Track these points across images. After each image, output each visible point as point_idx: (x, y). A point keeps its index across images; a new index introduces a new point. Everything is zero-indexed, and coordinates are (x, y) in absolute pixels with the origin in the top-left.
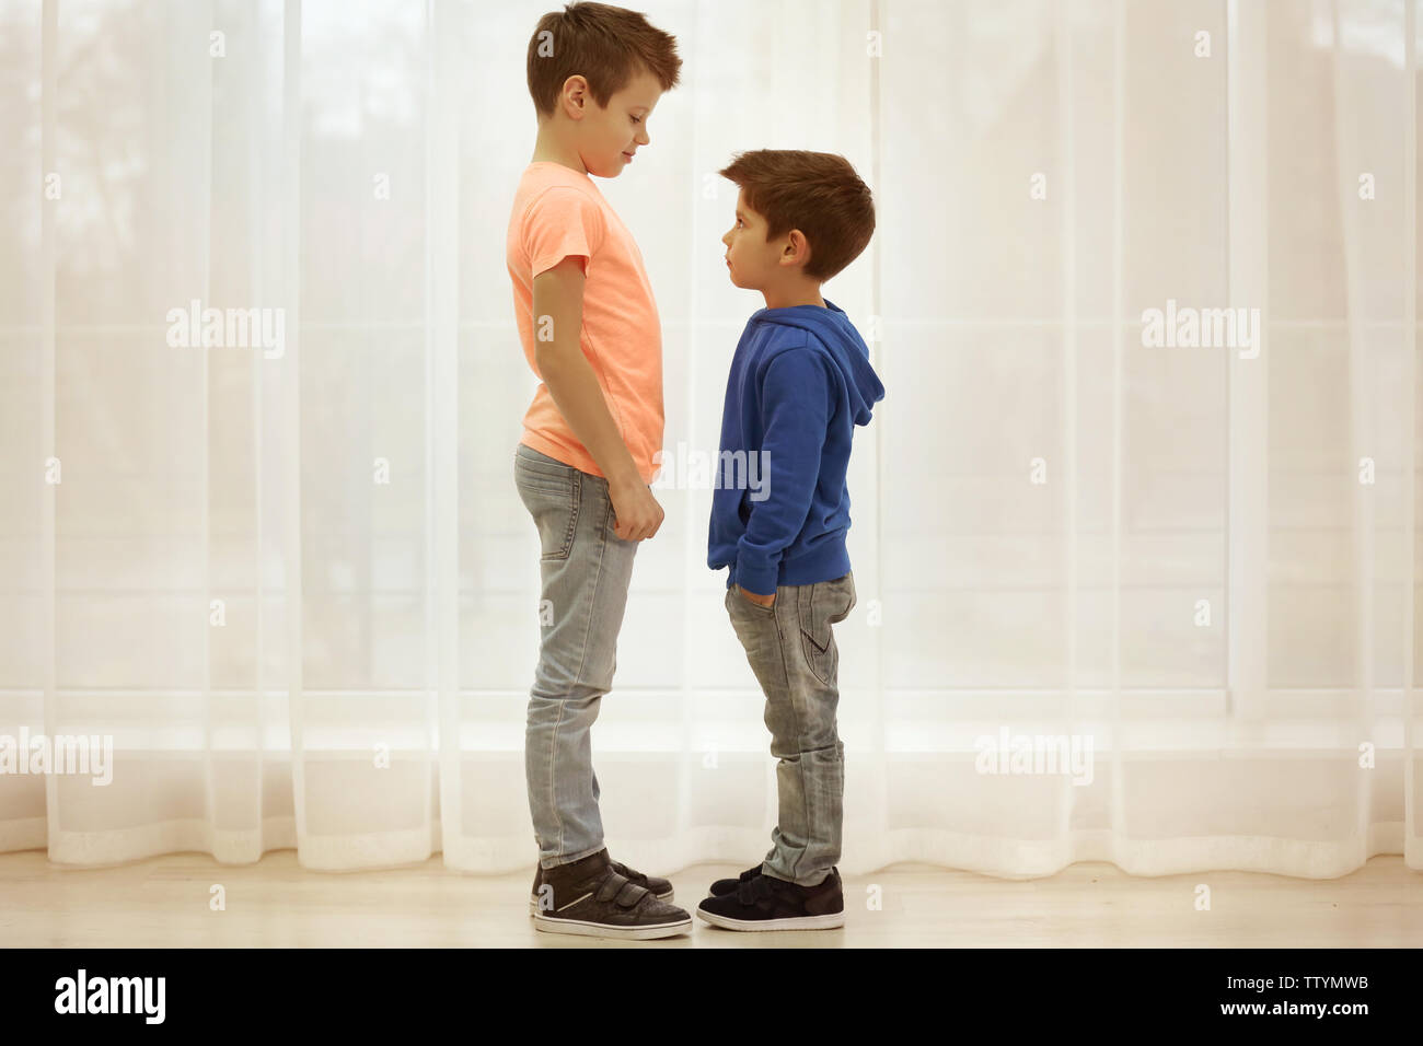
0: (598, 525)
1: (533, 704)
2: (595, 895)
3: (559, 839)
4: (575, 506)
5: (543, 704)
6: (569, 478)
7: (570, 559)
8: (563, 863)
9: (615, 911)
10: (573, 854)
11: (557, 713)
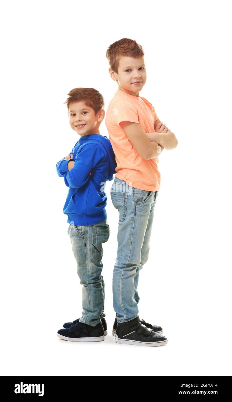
0: (133, 211)
1: (114, 270)
2: (136, 332)
3: (123, 314)
4: (125, 205)
5: (117, 270)
6: (123, 196)
7: (124, 222)
8: (125, 322)
9: (143, 337)
10: (128, 319)
11: (121, 273)
